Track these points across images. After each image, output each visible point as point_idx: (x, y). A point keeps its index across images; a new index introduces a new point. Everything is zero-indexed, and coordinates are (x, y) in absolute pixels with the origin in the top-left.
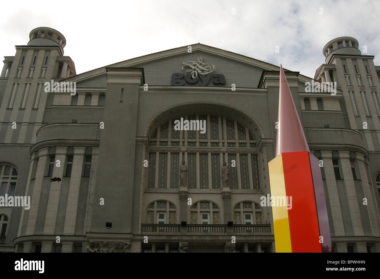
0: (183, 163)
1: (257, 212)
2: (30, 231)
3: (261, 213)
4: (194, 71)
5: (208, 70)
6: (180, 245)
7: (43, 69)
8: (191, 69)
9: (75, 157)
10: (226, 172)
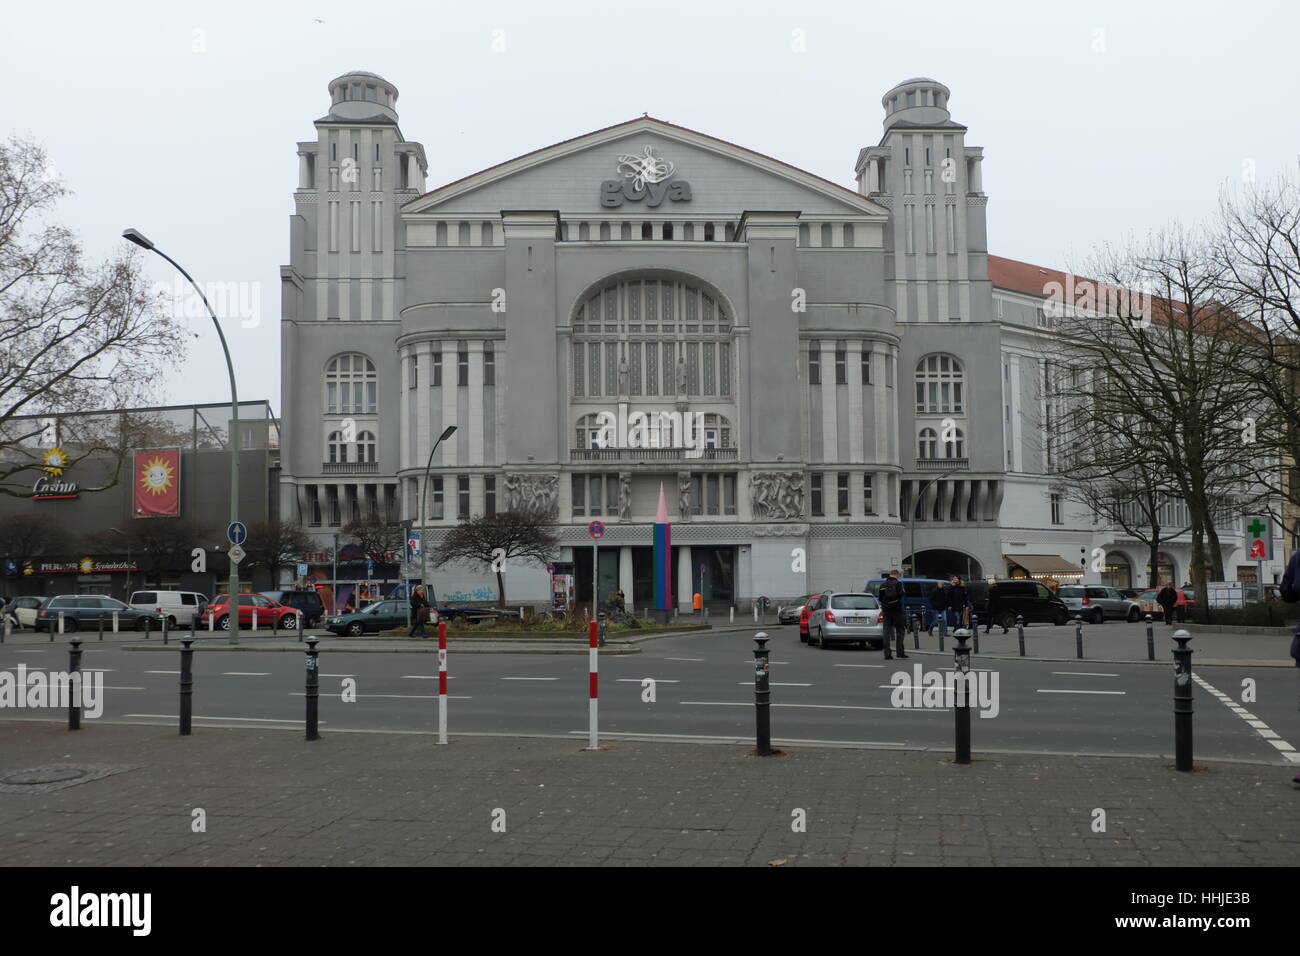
0: (623, 361)
1: (723, 430)
2: (423, 462)
3: (728, 430)
4: (638, 177)
5: (662, 173)
6: (621, 477)
7: (375, 171)
8: (634, 171)
9: (471, 356)
10: (683, 373)
